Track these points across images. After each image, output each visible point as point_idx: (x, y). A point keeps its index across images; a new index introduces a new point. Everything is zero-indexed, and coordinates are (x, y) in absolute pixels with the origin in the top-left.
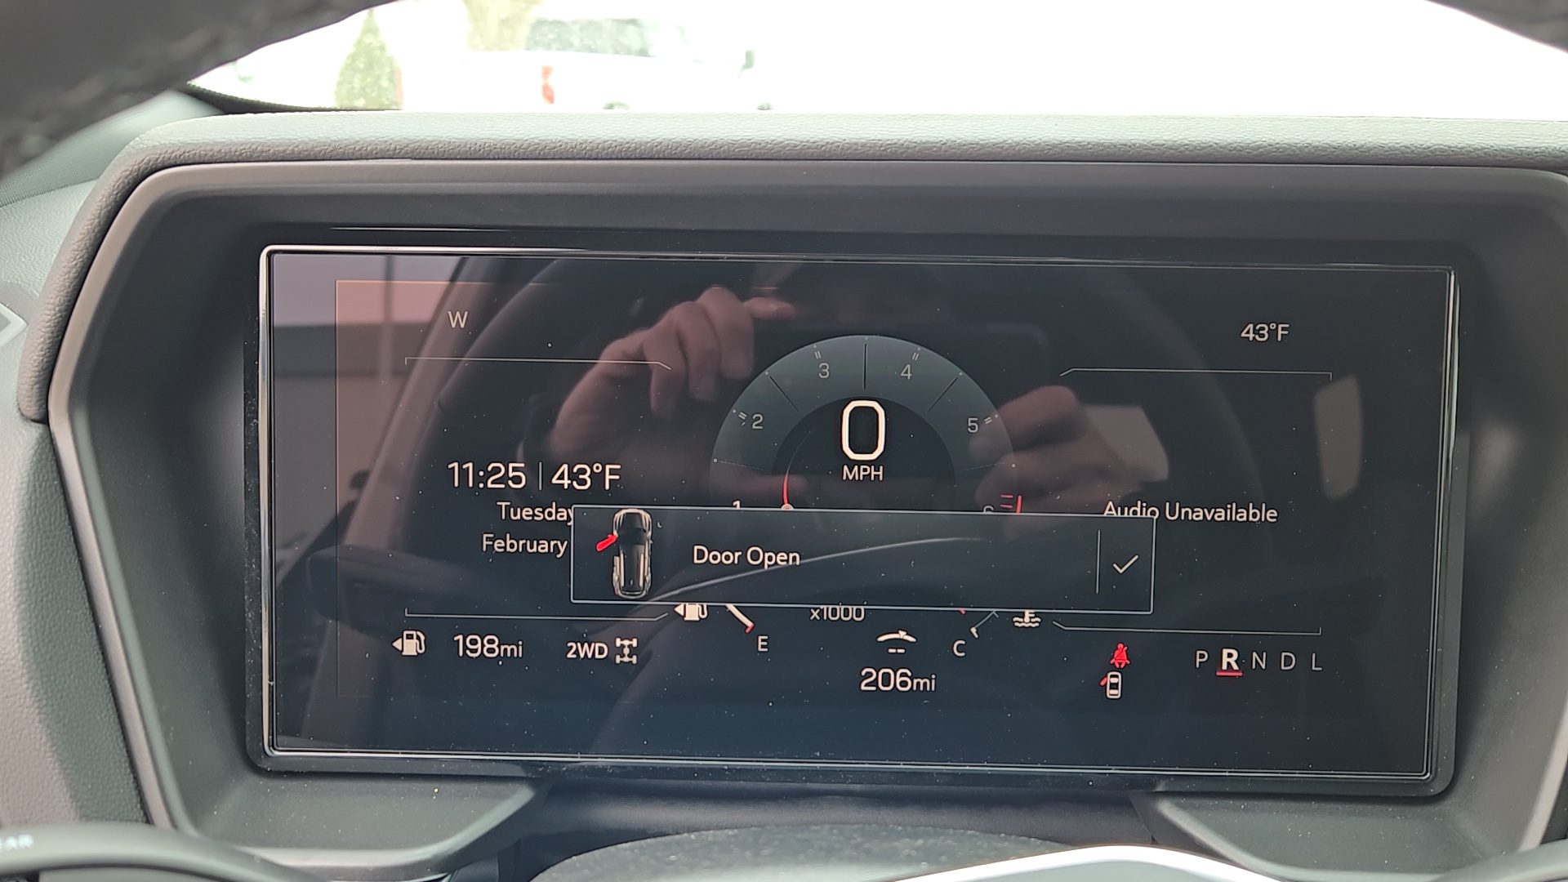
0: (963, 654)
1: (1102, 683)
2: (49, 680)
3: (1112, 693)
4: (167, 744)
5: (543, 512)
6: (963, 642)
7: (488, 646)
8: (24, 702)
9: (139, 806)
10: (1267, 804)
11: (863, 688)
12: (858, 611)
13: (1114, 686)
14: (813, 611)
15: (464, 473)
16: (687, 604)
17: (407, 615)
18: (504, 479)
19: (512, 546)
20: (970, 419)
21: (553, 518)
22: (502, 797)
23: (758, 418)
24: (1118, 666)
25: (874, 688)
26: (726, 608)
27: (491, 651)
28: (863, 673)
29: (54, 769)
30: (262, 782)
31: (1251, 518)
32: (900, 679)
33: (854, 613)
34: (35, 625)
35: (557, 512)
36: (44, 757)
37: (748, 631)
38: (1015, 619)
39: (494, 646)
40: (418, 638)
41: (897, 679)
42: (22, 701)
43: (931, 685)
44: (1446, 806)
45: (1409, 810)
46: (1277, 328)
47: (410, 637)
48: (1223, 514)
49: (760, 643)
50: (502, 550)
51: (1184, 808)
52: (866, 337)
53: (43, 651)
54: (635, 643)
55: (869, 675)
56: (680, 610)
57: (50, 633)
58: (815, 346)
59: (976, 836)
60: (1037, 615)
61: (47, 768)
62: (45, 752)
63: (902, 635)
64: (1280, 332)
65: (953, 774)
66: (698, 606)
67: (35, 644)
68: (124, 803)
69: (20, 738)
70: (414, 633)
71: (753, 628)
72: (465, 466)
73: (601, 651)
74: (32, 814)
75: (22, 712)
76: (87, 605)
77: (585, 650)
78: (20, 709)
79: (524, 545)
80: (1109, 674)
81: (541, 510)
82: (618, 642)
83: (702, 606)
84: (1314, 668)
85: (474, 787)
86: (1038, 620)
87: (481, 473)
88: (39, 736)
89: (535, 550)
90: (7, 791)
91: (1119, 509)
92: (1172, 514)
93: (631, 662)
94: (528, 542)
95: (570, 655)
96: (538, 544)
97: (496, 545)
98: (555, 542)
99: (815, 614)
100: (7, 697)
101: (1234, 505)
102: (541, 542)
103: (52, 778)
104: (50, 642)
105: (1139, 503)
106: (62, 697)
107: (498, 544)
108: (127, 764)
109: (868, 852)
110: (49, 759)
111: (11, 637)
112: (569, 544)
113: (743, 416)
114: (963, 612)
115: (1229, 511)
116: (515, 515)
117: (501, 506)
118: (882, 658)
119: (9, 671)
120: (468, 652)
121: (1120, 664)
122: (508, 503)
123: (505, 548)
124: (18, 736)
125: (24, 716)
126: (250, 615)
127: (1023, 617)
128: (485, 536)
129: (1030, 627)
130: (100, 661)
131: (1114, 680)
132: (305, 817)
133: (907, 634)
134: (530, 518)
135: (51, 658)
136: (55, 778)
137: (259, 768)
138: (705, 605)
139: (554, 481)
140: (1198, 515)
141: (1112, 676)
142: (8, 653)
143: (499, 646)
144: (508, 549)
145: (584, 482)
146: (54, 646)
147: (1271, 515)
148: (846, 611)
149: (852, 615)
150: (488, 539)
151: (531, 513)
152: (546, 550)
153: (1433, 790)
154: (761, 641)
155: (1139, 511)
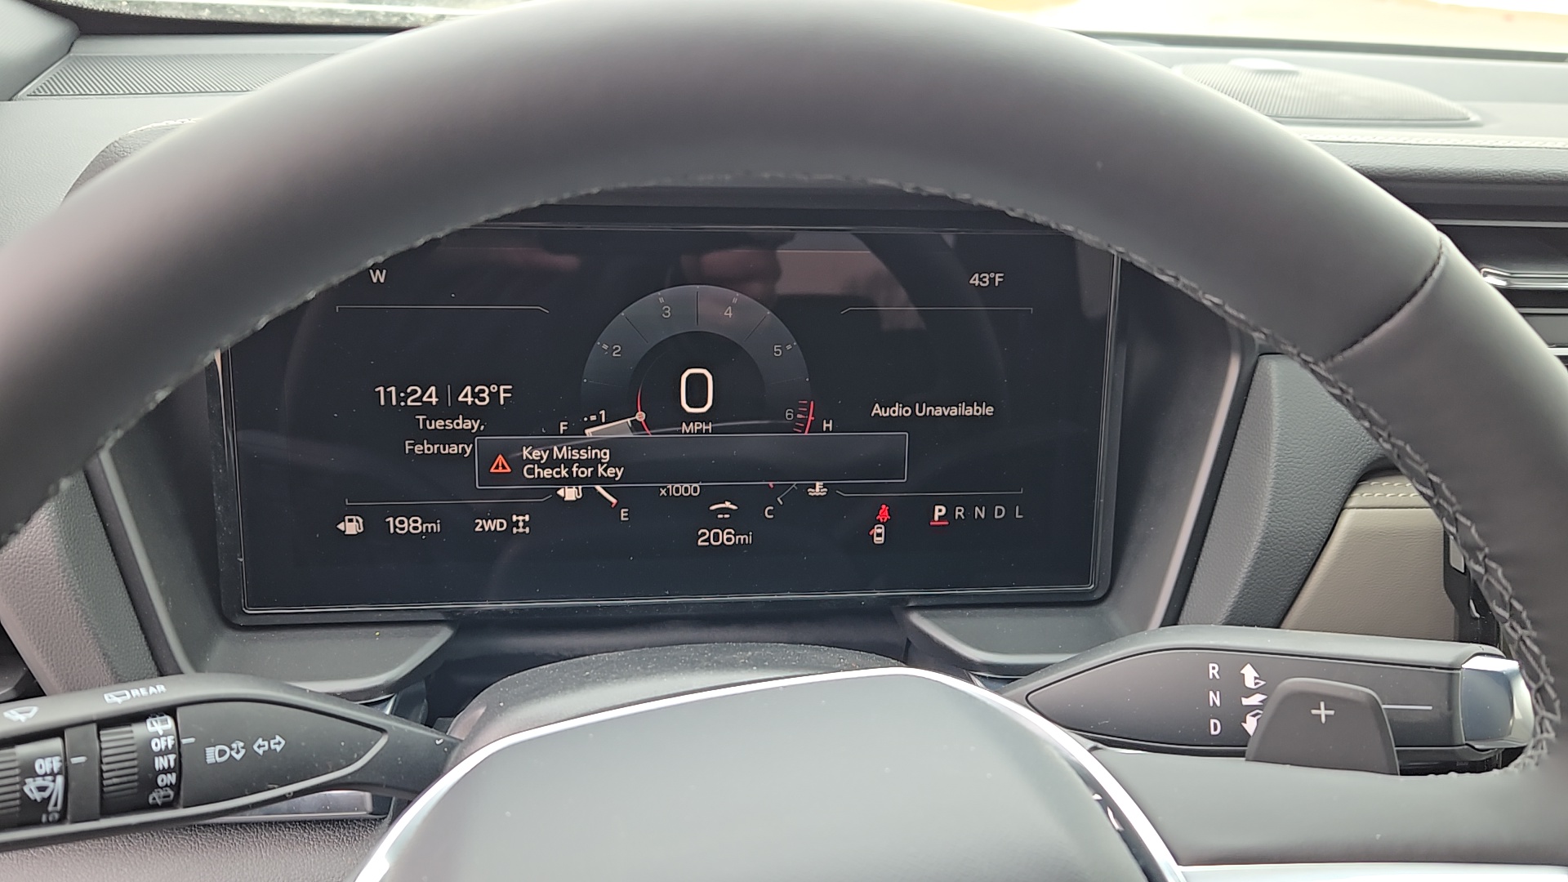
0: (772, 517)
1: (871, 533)
2: (79, 569)
3: (879, 540)
4: (168, 611)
5: (452, 423)
6: (772, 508)
7: (413, 525)
8: (62, 587)
9: (151, 658)
10: (984, 611)
11: (700, 543)
12: (695, 488)
13: (879, 535)
14: (661, 489)
15: (388, 395)
16: (566, 487)
17: (347, 504)
18: (422, 399)
19: (429, 449)
20: (776, 346)
21: (460, 427)
22: (431, 636)
23: (617, 349)
24: (882, 520)
25: (707, 544)
26: (595, 489)
27: (415, 528)
28: (700, 533)
29: (89, 635)
30: (237, 634)
31: (975, 413)
32: (726, 537)
33: (691, 489)
34: (64, 528)
35: (463, 423)
36: (81, 626)
37: (613, 506)
38: (809, 490)
39: (418, 525)
40: (357, 521)
41: (724, 536)
42: (60, 586)
43: (748, 539)
44: (1104, 606)
45: (1079, 610)
46: (995, 277)
47: (351, 521)
48: (956, 411)
49: (622, 515)
50: (421, 452)
51: (926, 617)
52: (698, 287)
53: (71, 546)
54: (527, 518)
55: (704, 534)
56: (561, 492)
57: (74, 533)
58: (659, 293)
59: (785, 647)
60: (825, 486)
61: (83, 635)
62: (82, 623)
63: (728, 504)
64: (997, 280)
65: (765, 602)
66: (574, 489)
67: (65, 543)
68: (140, 657)
69: (60, 614)
70: (354, 517)
71: (617, 504)
72: (388, 390)
73: (502, 525)
74: (72, 669)
75: (61, 594)
76: (95, 508)
77: (490, 525)
78: (59, 592)
79: (439, 448)
80: (876, 527)
81: (450, 421)
82: (515, 518)
83: (577, 488)
84: (1017, 516)
85: (407, 630)
86: (826, 490)
87: (402, 395)
88: (75, 612)
89: (447, 452)
90: (51, 653)
91: (883, 409)
92: (920, 411)
93: (524, 532)
94: (442, 446)
95: (477, 529)
96: (449, 447)
97: (416, 449)
98: (463, 445)
99: (663, 492)
100: (48, 583)
101: (964, 404)
102: (451, 445)
103: (88, 642)
104: (75, 540)
105: (897, 404)
106: (89, 581)
107: (418, 449)
108: (139, 628)
109: (718, 662)
110: (85, 628)
111: (47, 538)
112: (474, 447)
113: (605, 347)
114: (772, 486)
115: (960, 409)
116: (431, 425)
117: (419, 419)
118: (713, 522)
119: (47, 564)
120: (397, 530)
121: (883, 519)
122: (425, 417)
123: (423, 450)
124: (58, 612)
125: (63, 597)
126: (219, 508)
127: (814, 488)
128: (407, 442)
129: (820, 496)
130: (110, 551)
131: (879, 531)
132: (279, 659)
133: (732, 504)
134: (442, 428)
135: (78, 552)
136: (90, 642)
137: (234, 624)
138: (580, 487)
139: (460, 399)
140: (938, 411)
141: (878, 528)
142: (46, 551)
143: (422, 525)
144: (426, 452)
145: (483, 399)
146: (78, 543)
147: (989, 411)
148: (686, 489)
149: (691, 491)
150: (410, 444)
151: (443, 423)
152: (456, 452)
153: (1096, 596)
154: (623, 513)
155: (897, 411)
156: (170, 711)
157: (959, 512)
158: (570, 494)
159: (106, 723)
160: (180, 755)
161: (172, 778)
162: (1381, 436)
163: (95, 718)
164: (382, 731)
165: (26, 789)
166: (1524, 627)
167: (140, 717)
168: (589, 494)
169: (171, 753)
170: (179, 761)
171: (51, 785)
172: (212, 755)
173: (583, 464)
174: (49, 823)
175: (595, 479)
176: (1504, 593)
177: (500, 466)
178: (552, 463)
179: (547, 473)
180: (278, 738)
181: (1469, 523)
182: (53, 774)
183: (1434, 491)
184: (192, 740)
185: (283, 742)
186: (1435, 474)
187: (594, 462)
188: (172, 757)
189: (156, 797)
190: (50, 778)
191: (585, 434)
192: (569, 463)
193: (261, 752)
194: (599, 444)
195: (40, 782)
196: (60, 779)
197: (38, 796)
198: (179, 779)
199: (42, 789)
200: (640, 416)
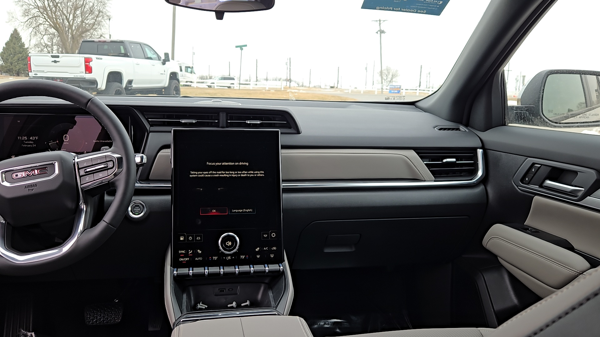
18: (24, 139)
21: (30, 143)
23: (54, 132)
72: (19, 137)
79: (27, 146)
87: (22, 138)
107: (24, 146)
134: (27, 143)
139: (30, 139)
140: (104, 141)
145: (34, 139)
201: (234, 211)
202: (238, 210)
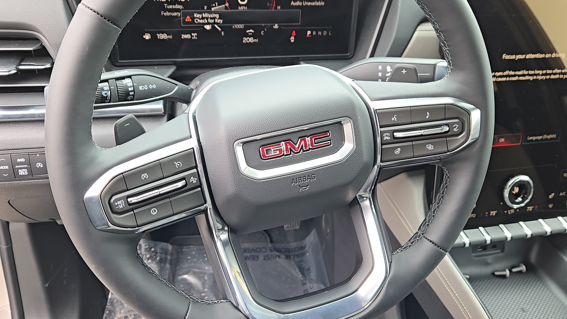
0: (263, 34)
1: (290, 39)
3: (292, 41)
5: (174, 6)
6: (263, 32)
7: (164, 36)
11: (243, 42)
12: (242, 26)
13: (292, 39)
14: (233, 26)
16: (207, 25)
17: (146, 30)
19: (168, 14)
21: (177, 8)
22: (170, 68)
25: (246, 42)
26: (214, 26)
28: (243, 39)
31: (319, 4)
32: (251, 40)
33: (241, 26)
35: (178, 6)
38: (274, 26)
40: (149, 35)
43: (257, 41)
47: (147, 35)
54: (196, 34)
55: (245, 39)
56: (205, 27)
63: (251, 31)
71: (221, 30)
73: (189, 36)
77: (186, 36)
82: (193, 34)
84: (330, 34)
86: (278, 26)
89: (173, 15)
91: (294, 3)
92: (304, 4)
93: (196, 39)
94: (172, 13)
95: (182, 38)
98: (178, 13)
102: (174, 13)
107: (165, 14)
112: (181, 13)
114: (263, 25)
115: (315, 3)
116: (168, 7)
118: (247, 36)
120: (160, 38)
121: (294, 35)
122: (167, 5)
129: (276, 28)
131: (292, 38)
133: (253, 30)
134: (172, 8)
138: (211, 25)
140: (309, 4)
143: (167, 36)
147: (323, 4)
148: (240, 26)
149: (241, 27)
150: (163, 13)
151: (172, 6)
152: (176, 15)
153: (350, 57)
154: (223, 33)
155: (298, 3)
156: (130, 77)
157: (314, 33)
158: (208, 27)
159: (117, 79)
160: (134, 87)
161: (132, 93)
162: (420, 4)
163: (115, 77)
164: (177, 85)
165: (102, 93)
166: (446, 47)
167: (123, 78)
168: (213, 27)
169: (132, 87)
170: (134, 89)
171: (108, 93)
172: (141, 88)
173: (211, 18)
174: (107, 103)
175: (215, 23)
176: (443, 40)
177: (188, 19)
178: (203, 18)
179: (201, 21)
180: (154, 85)
181: (436, 24)
182: (107, 90)
183: (430, 17)
184: (136, 84)
185: (156, 86)
186: (430, 13)
187: (214, 18)
188: (133, 88)
189: (129, 98)
190: (107, 91)
191: (211, 10)
192: (207, 18)
193: (151, 88)
194: (215, 12)
195: (105, 92)
196: (109, 92)
197: (105, 95)
198: (134, 93)
199: (106, 94)
200: (227, 4)
201: (531, 138)
202: (536, 136)
